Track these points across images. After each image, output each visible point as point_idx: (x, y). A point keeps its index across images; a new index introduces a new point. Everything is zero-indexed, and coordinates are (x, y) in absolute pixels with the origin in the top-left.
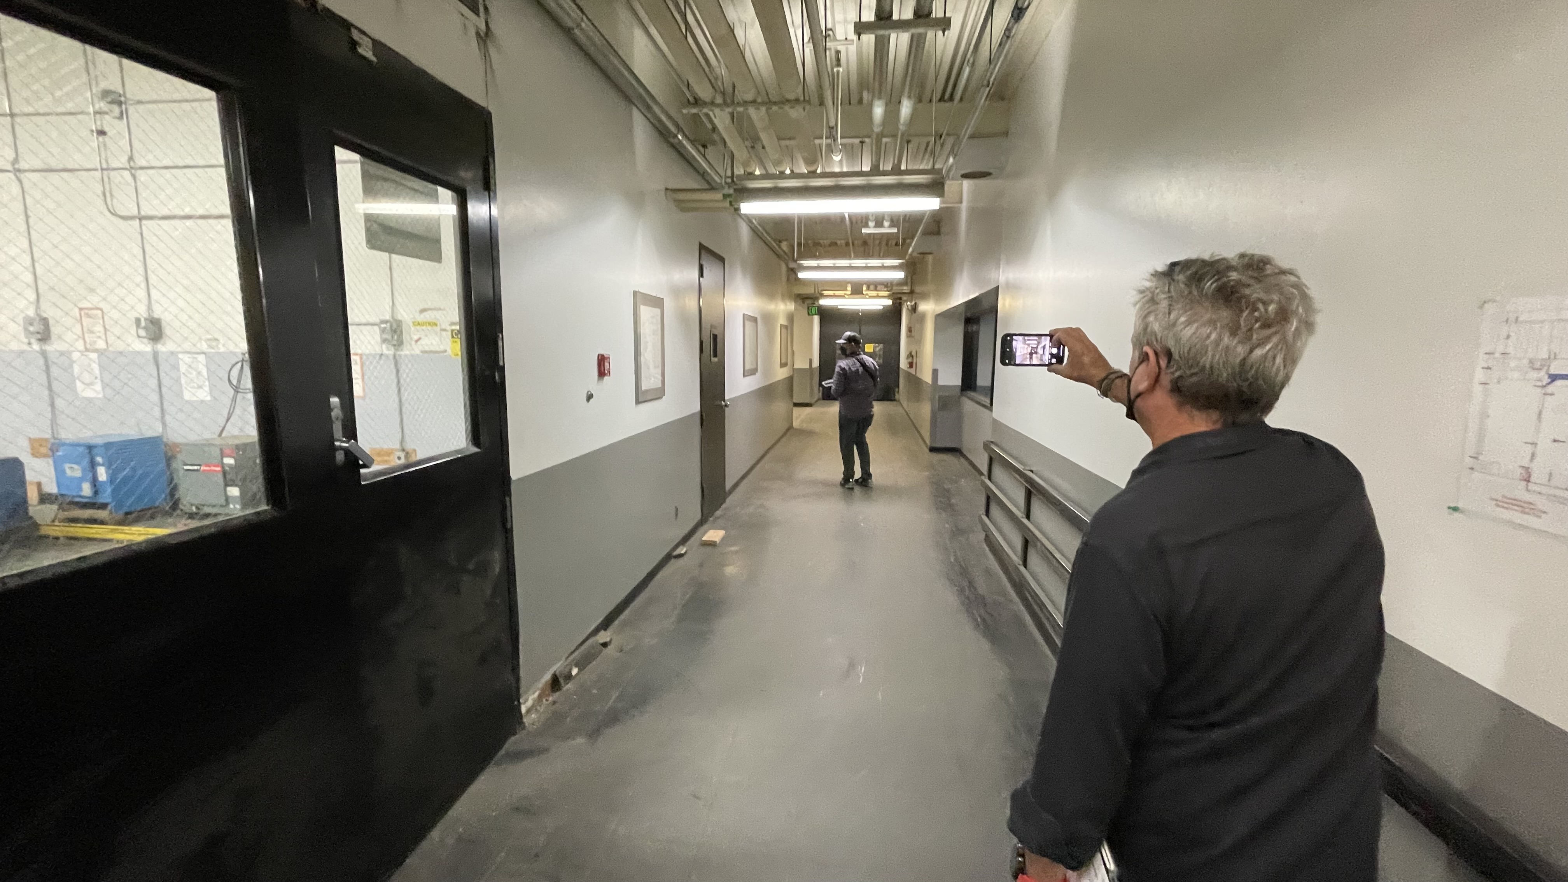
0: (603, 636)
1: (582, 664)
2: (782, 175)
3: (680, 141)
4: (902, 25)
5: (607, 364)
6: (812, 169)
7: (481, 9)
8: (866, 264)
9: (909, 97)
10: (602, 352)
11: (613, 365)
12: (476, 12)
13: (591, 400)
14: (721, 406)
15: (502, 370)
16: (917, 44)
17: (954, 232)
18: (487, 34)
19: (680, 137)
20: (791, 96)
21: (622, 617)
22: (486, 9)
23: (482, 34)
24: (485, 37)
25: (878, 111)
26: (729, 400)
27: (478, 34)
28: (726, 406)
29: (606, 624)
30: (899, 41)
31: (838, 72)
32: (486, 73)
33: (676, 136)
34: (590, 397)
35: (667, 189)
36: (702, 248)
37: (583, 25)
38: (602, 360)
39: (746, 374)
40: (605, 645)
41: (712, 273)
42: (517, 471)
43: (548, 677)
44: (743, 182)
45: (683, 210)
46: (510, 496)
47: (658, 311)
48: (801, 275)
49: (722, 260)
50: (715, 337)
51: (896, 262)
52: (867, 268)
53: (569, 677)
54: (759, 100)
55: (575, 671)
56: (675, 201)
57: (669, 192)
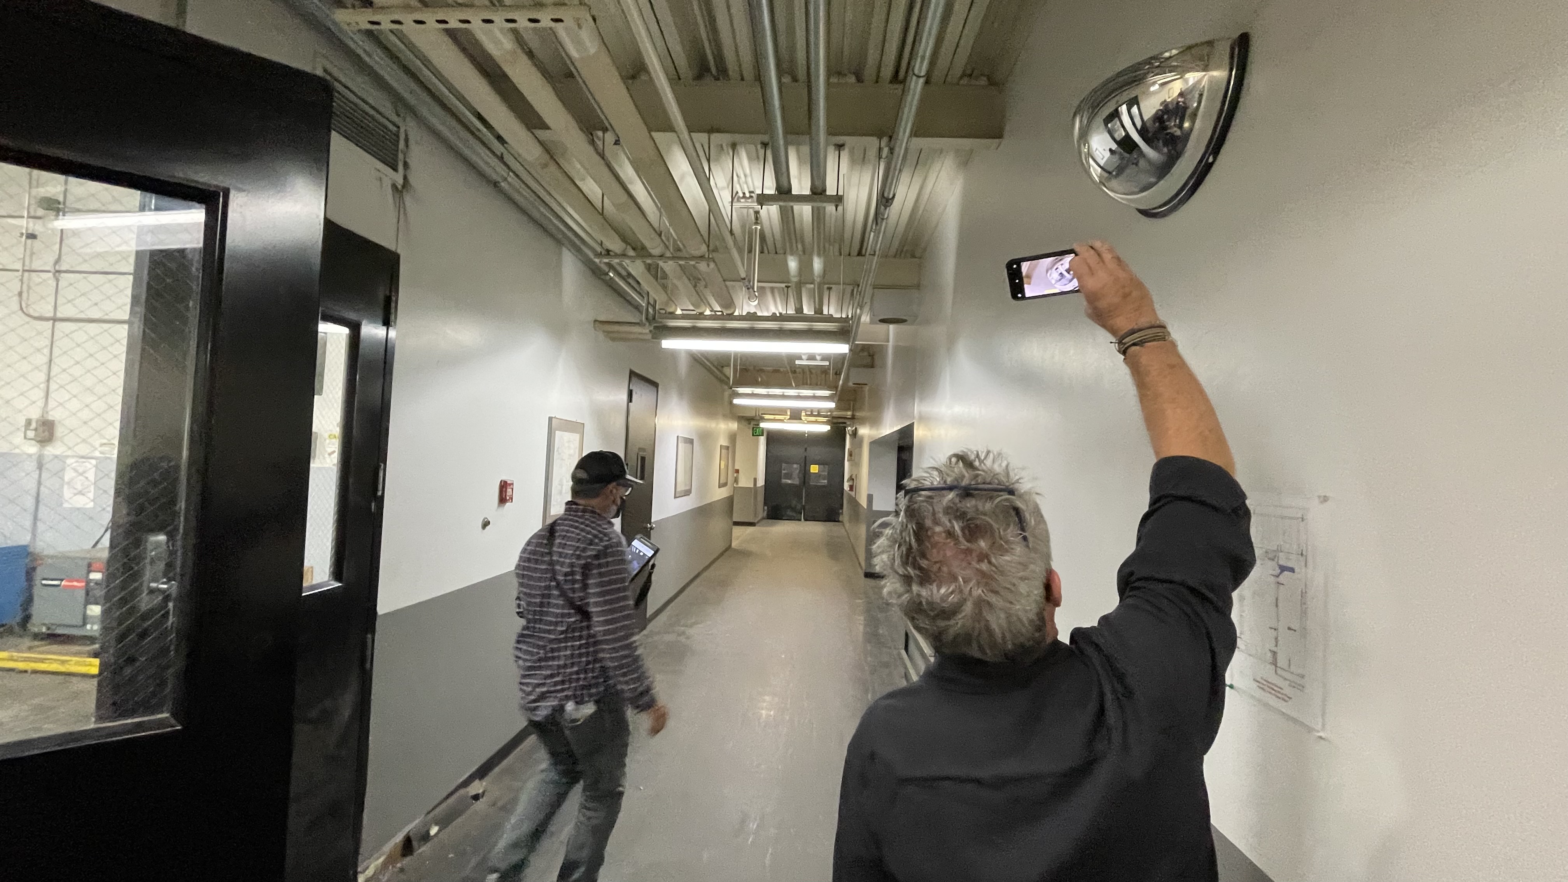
0: (476, 787)
1: (444, 822)
2: (701, 316)
3: (611, 278)
4: (801, 199)
5: (509, 490)
6: (729, 312)
7: (401, 167)
8: (799, 393)
9: (819, 255)
10: (504, 478)
11: (517, 493)
12: (395, 169)
13: (488, 528)
14: (647, 528)
15: (380, 501)
16: (818, 215)
17: (884, 366)
18: (404, 186)
19: (611, 275)
20: (697, 253)
21: (505, 763)
22: (406, 165)
23: (400, 187)
24: (401, 190)
25: (793, 264)
26: (655, 522)
27: (394, 186)
28: (651, 528)
29: (482, 772)
30: (805, 211)
31: (756, 228)
32: (399, 221)
33: (607, 274)
34: (486, 524)
35: (595, 321)
36: (633, 374)
37: (509, 179)
38: (504, 486)
39: (677, 495)
40: (476, 797)
41: (643, 397)
42: (383, 607)
43: (399, 838)
44: (665, 320)
45: (613, 339)
46: (373, 632)
47: (577, 437)
48: (736, 401)
49: (655, 385)
50: (643, 459)
51: (827, 393)
52: (799, 397)
53: (426, 837)
54: (668, 254)
55: (434, 830)
56: (604, 331)
57: (597, 324)
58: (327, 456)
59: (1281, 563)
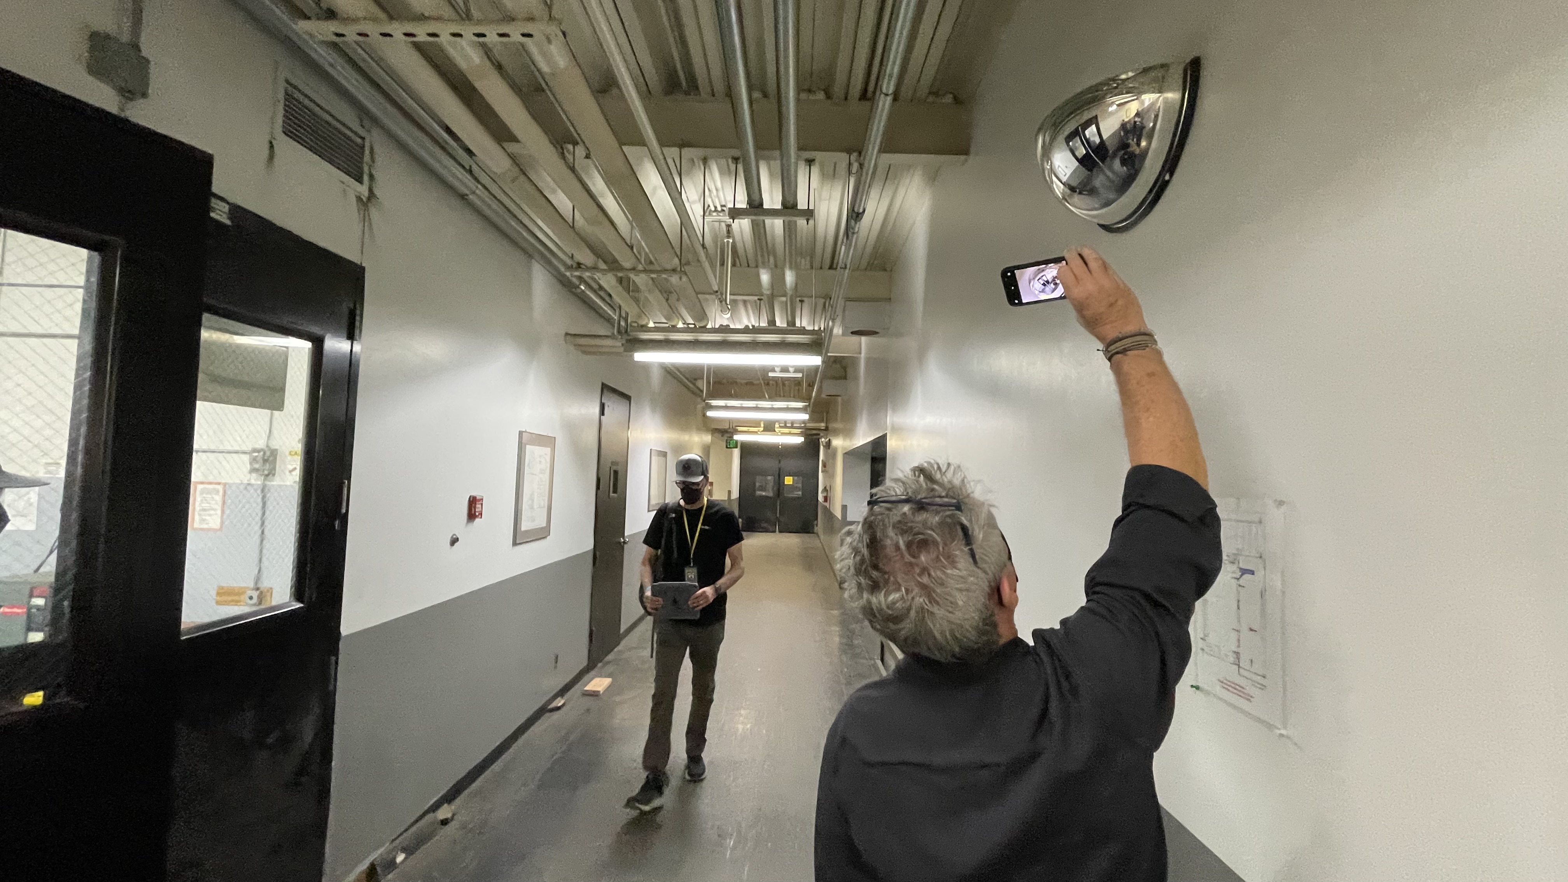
0: (444, 813)
1: (409, 851)
2: (674, 329)
3: (583, 291)
4: (773, 213)
5: (478, 506)
6: (702, 325)
7: (366, 178)
8: (772, 405)
9: (791, 268)
10: (474, 494)
11: (486, 508)
12: (360, 180)
13: (456, 544)
14: (620, 543)
15: (344, 519)
16: (790, 230)
17: (856, 378)
18: (369, 199)
19: (583, 288)
20: (669, 267)
21: (475, 786)
22: (371, 177)
23: (365, 199)
24: (366, 203)
25: (765, 277)
26: (629, 536)
27: (359, 199)
28: (625, 542)
29: (449, 797)
30: (776, 225)
31: (728, 242)
32: (364, 233)
33: (578, 287)
34: (454, 541)
35: (567, 334)
36: (606, 388)
37: (477, 191)
38: (473, 502)
40: (445, 822)
41: (615, 410)
42: (346, 629)
43: (364, 866)
44: (639, 333)
45: (584, 352)
46: (336, 655)
47: (548, 450)
48: (710, 414)
49: (628, 398)
50: (616, 472)
51: (800, 405)
52: (772, 409)
53: (391, 865)
54: (640, 267)
55: (400, 858)
56: (575, 345)
57: (568, 337)
58: (287, 473)
59: (1242, 566)
